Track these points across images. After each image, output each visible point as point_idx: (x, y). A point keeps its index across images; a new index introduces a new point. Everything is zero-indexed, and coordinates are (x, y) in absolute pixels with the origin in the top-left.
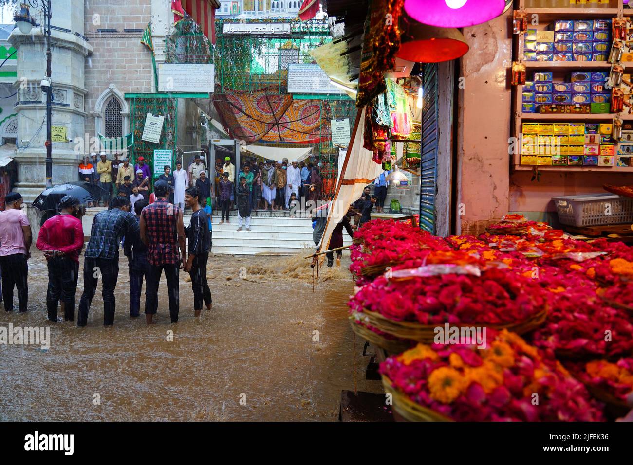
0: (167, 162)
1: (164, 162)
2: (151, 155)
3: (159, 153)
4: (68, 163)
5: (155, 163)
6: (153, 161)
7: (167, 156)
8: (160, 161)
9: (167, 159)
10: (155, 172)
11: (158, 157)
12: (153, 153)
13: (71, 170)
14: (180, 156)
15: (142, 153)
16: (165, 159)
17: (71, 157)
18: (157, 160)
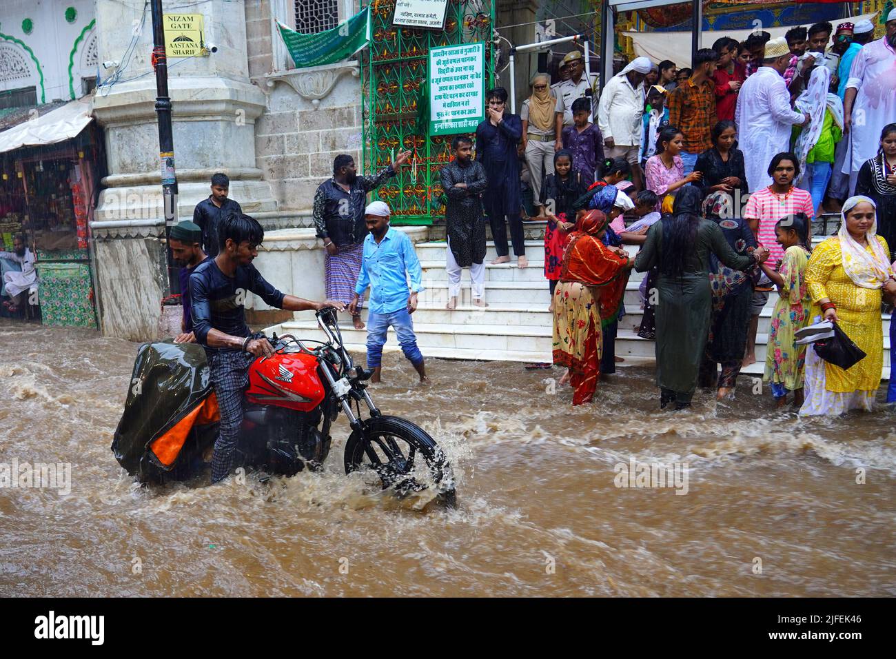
0: (470, 81)
1: (460, 82)
2: (421, 68)
3: (444, 58)
4: (213, 114)
5: (434, 90)
6: (427, 84)
7: (468, 64)
8: (446, 83)
9: (470, 72)
10: (434, 118)
11: (441, 71)
12: (425, 63)
13: (221, 131)
14: (503, 62)
15: (394, 63)
16: (463, 73)
17: (218, 97)
18: (438, 81)
